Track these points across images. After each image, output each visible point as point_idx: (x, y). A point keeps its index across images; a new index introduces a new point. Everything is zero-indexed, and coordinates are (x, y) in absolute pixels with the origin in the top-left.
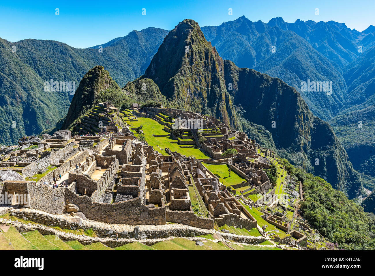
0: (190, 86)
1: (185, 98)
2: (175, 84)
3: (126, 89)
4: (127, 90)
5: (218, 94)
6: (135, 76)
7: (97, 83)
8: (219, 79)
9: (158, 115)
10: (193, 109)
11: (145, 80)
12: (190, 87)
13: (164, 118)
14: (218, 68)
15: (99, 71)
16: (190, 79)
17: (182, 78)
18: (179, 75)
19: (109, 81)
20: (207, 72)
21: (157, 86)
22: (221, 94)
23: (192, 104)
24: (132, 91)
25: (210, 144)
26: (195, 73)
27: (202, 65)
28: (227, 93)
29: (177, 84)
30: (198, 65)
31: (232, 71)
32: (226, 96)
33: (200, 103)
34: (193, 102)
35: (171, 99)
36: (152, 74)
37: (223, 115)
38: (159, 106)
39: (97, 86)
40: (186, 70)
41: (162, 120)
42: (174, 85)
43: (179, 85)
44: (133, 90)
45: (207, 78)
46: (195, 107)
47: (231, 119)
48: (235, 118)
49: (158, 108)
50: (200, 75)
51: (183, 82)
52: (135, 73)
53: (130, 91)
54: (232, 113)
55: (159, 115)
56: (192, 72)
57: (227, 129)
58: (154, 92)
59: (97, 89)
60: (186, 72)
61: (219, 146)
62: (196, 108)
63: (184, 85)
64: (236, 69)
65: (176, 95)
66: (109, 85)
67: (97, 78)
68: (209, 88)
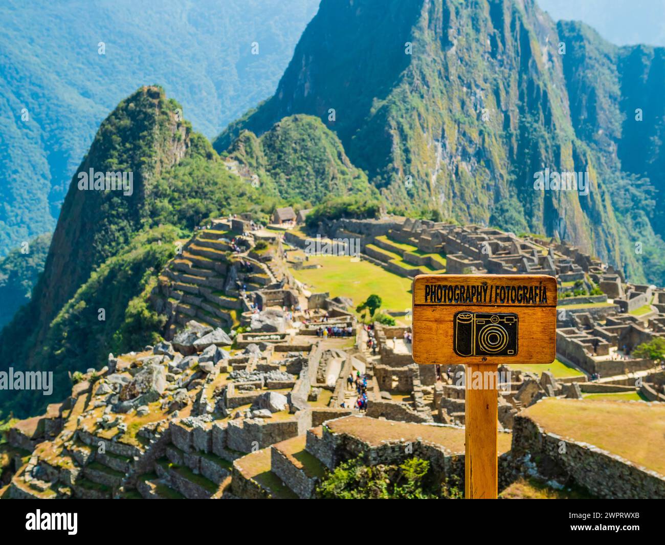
0: (445, 127)
1: (430, 171)
2: (393, 124)
3: (236, 159)
4: (241, 162)
5: (547, 148)
6: (220, 96)
7: (150, 147)
8: (545, 93)
9: (374, 244)
10: (461, 209)
11: (296, 120)
12: (443, 131)
13: (400, 253)
14: (541, 52)
15: (152, 106)
16: (442, 103)
17: (414, 100)
18: (404, 91)
19: (183, 137)
20: (502, 72)
21: (337, 139)
22: (558, 147)
23: (454, 193)
24: (255, 164)
25: (574, 332)
26: (458, 81)
27: (481, 50)
28: (578, 143)
29: (398, 123)
30: (469, 49)
31: (590, 58)
32: (576, 156)
33: (483, 187)
34: (456, 185)
35: (383, 178)
36: (302, 92)
37: (569, 226)
38: (372, 213)
39: (150, 156)
40: (427, 71)
41: (397, 260)
42: (390, 127)
43: (406, 127)
44: (260, 160)
45: (503, 94)
46: (465, 202)
47: (597, 235)
48: (612, 235)
49: (373, 221)
50: (477, 86)
51: (419, 115)
52: (218, 85)
53: (251, 165)
54: (599, 214)
55: (378, 244)
56: (447, 78)
57: (618, 281)
58: (329, 161)
59: (152, 167)
60: (428, 78)
61: (604, 336)
62: (468, 207)
63: (423, 127)
64: (606, 51)
65: (398, 163)
66: (184, 148)
67: (149, 128)
68: (514, 132)
